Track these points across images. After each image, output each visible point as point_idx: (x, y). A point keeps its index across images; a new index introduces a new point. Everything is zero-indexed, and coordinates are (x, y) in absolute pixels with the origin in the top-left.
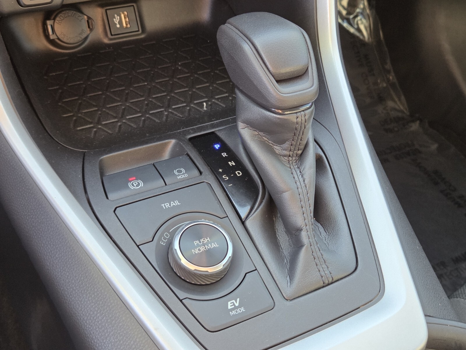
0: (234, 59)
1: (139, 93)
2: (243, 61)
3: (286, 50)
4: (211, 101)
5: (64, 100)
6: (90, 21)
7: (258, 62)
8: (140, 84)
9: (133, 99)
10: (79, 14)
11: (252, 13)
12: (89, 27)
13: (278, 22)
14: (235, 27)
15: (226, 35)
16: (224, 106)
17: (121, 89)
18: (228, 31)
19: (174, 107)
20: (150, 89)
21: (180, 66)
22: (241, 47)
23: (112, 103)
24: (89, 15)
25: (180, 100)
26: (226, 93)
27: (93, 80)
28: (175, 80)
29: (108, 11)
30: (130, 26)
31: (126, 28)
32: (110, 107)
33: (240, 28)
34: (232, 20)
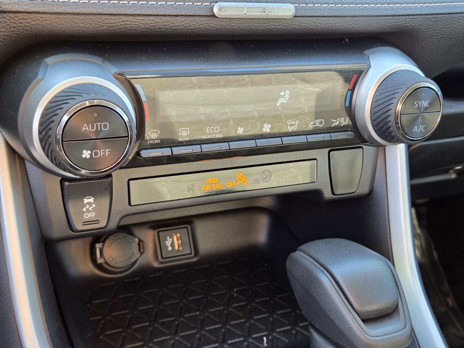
0: (309, 292)
1: (191, 325)
2: (320, 295)
3: (372, 284)
4: (272, 335)
5: (107, 333)
6: (141, 244)
7: (340, 297)
8: (192, 314)
9: (183, 332)
10: (130, 236)
11: (326, 239)
12: (140, 250)
13: (358, 251)
14: (309, 256)
15: (299, 265)
16: (287, 341)
17: (170, 319)
18: (301, 260)
19: (229, 342)
20: (203, 320)
21: (236, 292)
22: (318, 279)
23: (160, 337)
24: (140, 238)
25: (237, 334)
26: (288, 325)
27: (140, 308)
28: (230, 309)
29: (161, 234)
30: (183, 249)
31: (178, 250)
32: (157, 342)
33: (316, 256)
34: (304, 247)
